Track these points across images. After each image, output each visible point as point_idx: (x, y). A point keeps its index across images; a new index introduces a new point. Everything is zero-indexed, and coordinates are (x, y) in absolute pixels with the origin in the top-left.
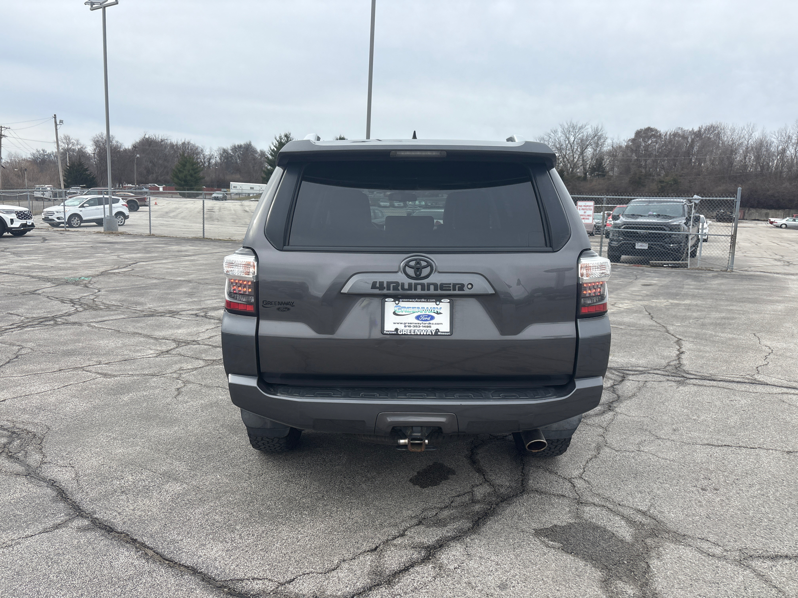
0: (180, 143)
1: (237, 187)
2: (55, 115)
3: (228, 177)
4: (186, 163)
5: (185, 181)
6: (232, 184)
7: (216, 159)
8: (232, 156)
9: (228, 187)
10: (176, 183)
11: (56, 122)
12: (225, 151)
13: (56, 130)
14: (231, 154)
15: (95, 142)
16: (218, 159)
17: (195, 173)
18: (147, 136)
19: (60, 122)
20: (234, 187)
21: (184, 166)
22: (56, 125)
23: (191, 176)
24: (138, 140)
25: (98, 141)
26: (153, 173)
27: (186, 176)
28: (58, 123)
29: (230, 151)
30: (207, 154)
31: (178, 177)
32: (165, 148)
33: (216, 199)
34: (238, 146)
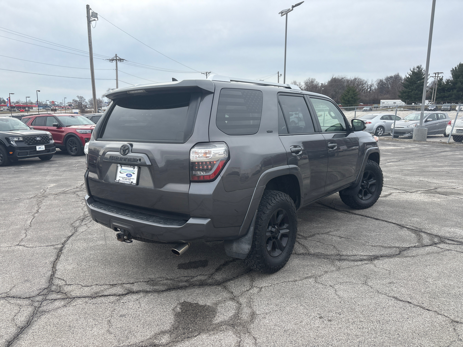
0: (353, 79)
1: (385, 102)
2: (278, 72)
3: (380, 97)
4: (350, 91)
5: (349, 101)
6: (382, 101)
7: (375, 86)
8: (385, 84)
9: (379, 103)
10: (343, 103)
11: (278, 76)
12: (381, 81)
13: (278, 79)
14: (384, 82)
15: (305, 83)
16: (377, 87)
17: (355, 96)
18: (334, 77)
19: (280, 75)
20: (383, 103)
21: (348, 92)
22: (279, 77)
23: (352, 98)
24: (330, 80)
25: (307, 83)
26: (335, 98)
27: (349, 98)
28: (279, 76)
29: (384, 81)
30: (369, 84)
31: (344, 100)
32: (344, 82)
33: (366, 110)
34: (390, 77)
